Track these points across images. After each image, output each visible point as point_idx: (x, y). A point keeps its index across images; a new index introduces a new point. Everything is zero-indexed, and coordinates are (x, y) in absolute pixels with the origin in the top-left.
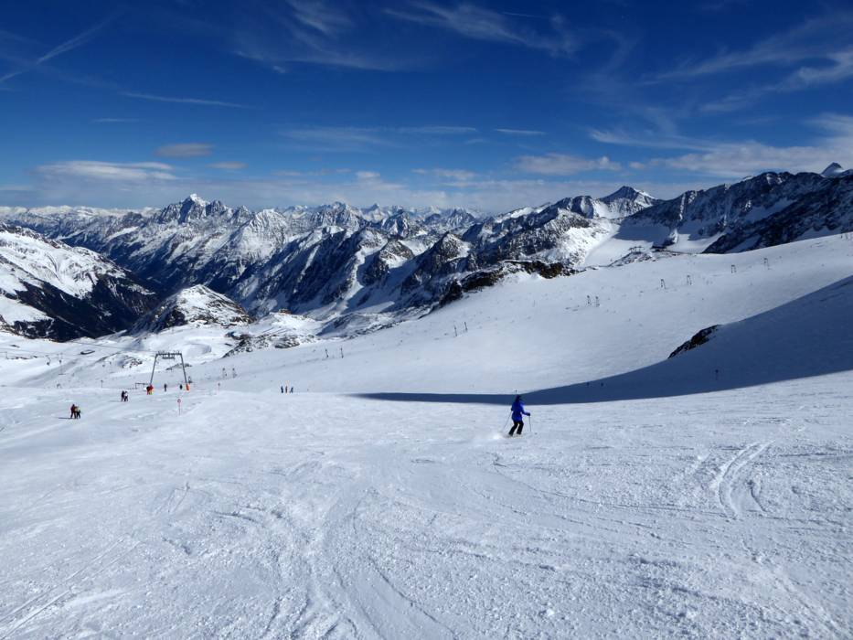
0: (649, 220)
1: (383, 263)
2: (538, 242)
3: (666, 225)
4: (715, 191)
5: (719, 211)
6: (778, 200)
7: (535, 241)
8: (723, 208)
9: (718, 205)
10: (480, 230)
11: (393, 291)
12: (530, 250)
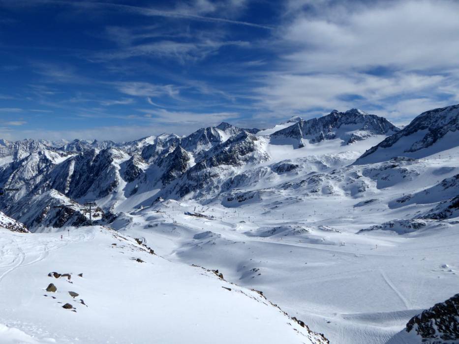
0: (283, 136)
1: (137, 167)
2: (246, 148)
3: (293, 138)
4: (312, 121)
5: (318, 130)
6: (341, 125)
7: (244, 148)
8: (319, 129)
9: (316, 127)
10: (156, 148)
11: (156, 184)
12: (243, 153)
